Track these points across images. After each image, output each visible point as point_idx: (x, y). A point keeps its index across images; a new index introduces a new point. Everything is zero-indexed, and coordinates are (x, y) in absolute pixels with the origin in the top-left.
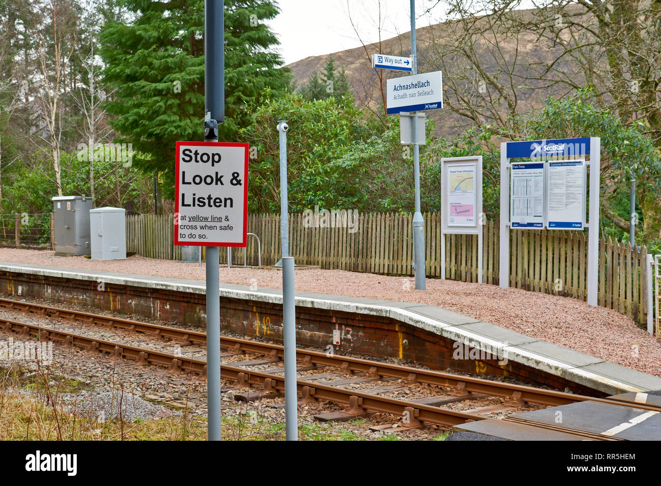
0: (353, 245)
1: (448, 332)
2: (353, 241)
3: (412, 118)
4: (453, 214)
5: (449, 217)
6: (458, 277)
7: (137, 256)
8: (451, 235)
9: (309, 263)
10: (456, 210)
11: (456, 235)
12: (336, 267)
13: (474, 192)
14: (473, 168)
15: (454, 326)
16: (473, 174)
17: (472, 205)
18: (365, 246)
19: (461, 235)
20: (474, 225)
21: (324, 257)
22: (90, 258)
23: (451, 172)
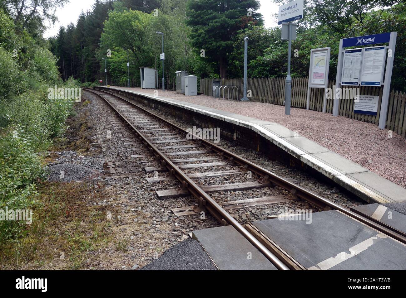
0: (273, 92)
1: (275, 141)
2: (273, 90)
3: (289, 26)
4: (314, 78)
5: (312, 79)
6: (315, 109)
7: (203, 94)
8: (314, 88)
9: (257, 99)
10: (316, 76)
11: (316, 88)
12: (266, 102)
13: (325, 66)
14: (325, 54)
15: (281, 138)
16: (325, 57)
17: (324, 73)
18: (278, 93)
19: (319, 88)
20: (323, 83)
21: (262, 97)
22: (184, 94)
23: (315, 56)
